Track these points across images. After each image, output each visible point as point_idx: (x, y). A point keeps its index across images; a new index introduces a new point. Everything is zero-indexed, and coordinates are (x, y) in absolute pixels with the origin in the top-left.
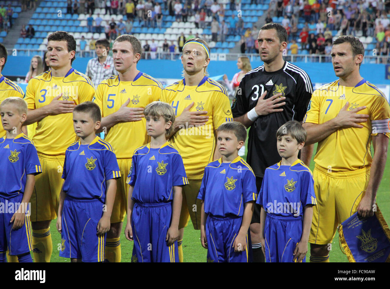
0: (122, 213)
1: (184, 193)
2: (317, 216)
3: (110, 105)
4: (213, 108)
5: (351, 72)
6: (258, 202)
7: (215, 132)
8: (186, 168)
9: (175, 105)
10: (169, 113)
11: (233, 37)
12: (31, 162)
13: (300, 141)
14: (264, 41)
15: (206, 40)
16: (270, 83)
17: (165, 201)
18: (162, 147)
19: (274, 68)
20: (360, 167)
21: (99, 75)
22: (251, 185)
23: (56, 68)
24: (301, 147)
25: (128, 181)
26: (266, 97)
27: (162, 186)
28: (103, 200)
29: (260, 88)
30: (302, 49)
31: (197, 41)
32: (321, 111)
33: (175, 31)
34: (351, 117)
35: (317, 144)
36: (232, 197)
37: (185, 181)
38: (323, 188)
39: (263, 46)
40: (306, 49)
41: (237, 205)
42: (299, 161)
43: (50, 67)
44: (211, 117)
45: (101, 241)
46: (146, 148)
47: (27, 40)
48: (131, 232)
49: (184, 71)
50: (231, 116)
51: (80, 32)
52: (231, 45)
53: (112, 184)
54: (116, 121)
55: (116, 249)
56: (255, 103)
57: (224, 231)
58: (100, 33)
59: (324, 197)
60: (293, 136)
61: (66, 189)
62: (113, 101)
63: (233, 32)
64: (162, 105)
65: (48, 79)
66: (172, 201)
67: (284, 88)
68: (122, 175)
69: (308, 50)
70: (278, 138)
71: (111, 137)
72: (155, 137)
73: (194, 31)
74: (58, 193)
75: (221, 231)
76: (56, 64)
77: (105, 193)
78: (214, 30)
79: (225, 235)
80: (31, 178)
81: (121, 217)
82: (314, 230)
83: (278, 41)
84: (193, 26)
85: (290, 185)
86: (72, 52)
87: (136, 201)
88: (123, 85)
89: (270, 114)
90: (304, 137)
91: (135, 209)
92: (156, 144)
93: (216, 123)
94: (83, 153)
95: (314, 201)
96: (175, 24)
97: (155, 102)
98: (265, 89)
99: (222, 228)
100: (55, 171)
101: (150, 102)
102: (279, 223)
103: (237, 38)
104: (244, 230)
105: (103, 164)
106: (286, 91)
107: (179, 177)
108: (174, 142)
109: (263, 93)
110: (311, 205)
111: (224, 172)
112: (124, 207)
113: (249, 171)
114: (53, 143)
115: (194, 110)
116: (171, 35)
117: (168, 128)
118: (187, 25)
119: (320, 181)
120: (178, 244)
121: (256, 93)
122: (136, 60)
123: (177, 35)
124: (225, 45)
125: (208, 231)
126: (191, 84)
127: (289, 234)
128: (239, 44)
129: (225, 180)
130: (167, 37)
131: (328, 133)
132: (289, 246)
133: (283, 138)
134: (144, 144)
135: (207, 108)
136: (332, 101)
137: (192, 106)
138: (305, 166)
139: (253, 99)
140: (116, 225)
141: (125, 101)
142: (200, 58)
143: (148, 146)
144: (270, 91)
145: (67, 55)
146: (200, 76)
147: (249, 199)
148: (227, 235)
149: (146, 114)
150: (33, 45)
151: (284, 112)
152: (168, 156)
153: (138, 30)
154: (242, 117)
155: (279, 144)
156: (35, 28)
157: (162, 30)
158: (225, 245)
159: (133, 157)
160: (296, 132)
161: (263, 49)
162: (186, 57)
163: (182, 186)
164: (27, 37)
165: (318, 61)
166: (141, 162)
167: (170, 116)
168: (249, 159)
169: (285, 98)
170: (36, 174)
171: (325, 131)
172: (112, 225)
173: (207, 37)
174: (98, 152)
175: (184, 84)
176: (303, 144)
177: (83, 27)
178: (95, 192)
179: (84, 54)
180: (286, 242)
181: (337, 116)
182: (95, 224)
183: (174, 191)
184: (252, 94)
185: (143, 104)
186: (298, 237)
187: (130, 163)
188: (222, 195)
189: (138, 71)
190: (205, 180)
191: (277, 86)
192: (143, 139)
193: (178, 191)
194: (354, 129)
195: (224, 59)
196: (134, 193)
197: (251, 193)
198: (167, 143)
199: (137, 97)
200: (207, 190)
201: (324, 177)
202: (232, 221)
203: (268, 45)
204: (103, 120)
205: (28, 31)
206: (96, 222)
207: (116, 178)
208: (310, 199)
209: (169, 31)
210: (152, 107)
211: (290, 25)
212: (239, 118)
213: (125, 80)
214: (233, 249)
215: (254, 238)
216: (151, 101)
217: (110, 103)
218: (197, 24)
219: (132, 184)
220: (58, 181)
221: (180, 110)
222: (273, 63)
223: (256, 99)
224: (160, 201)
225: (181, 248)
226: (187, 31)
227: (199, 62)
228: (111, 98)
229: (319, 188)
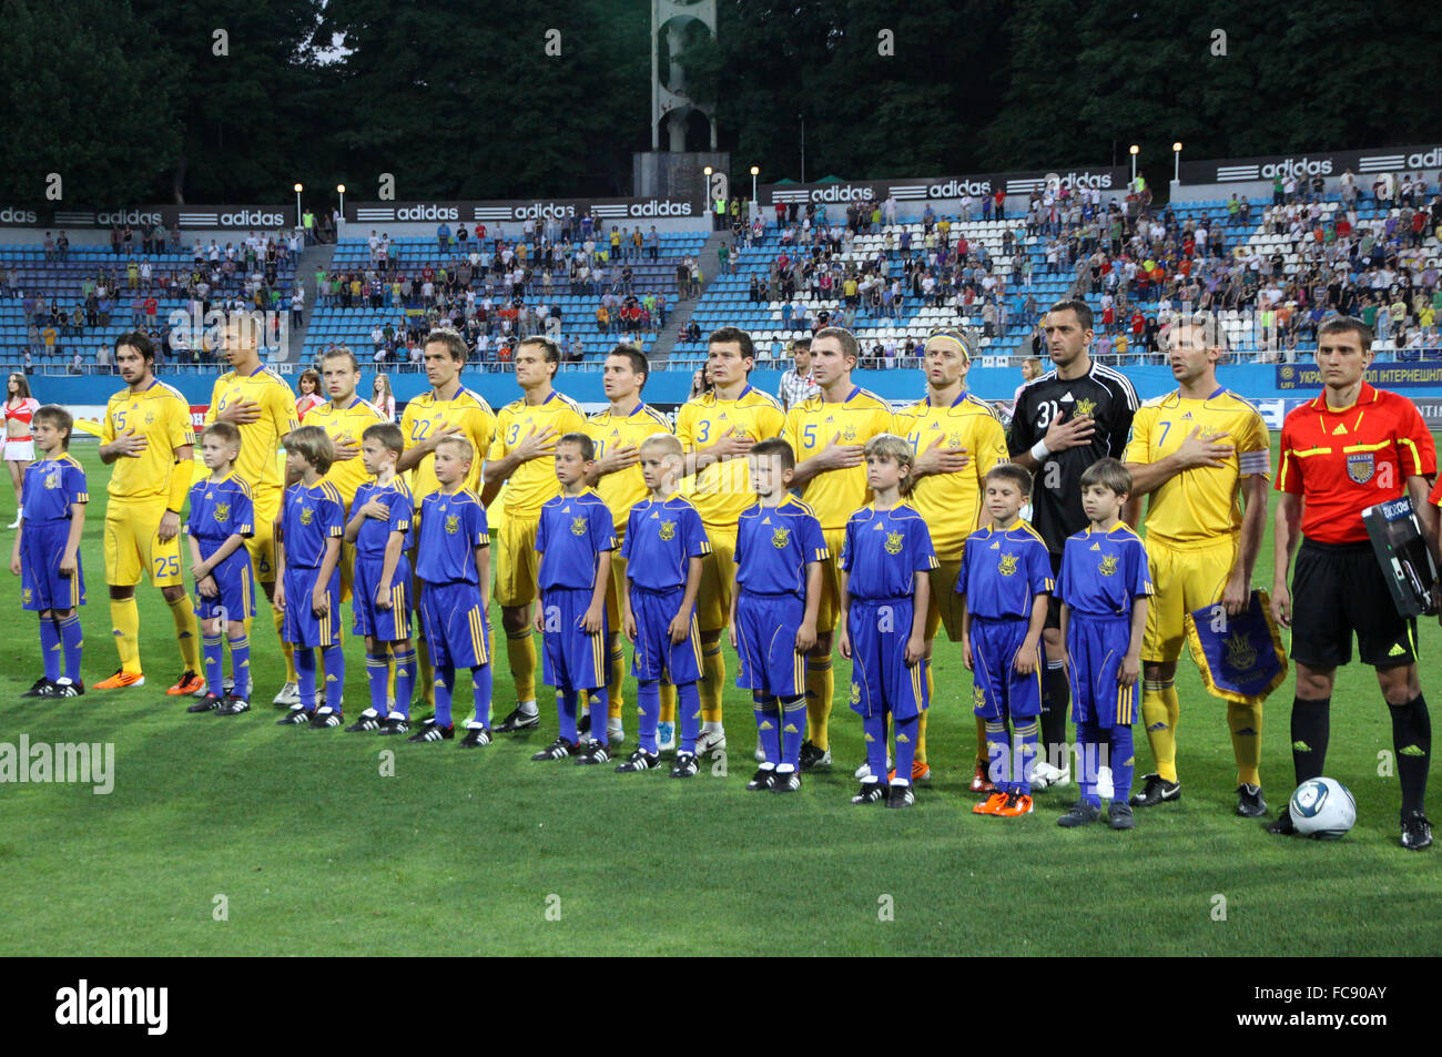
0: (834, 615)
1: (931, 582)
2: (1153, 615)
3: (810, 443)
4: (977, 442)
5: (1200, 374)
6: (1055, 594)
7: (982, 483)
8: (934, 542)
9: (913, 439)
10: (905, 452)
11: (1018, 328)
12: (693, 537)
13: (1119, 492)
14: (1056, 330)
15: (975, 334)
16: (1068, 398)
17: (901, 595)
18: (894, 508)
19: (1075, 373)
20: (1223, 531)
21: (799, 396)
22: (1042, 566)
23: (725, 385)
24: (1122, 501)
25: (841, 564)
26: (1061, 422)
27: (895, 573)
28: (802, 596)
29: (1051, 407)
30: (1135, 344)
31: (948, 334)
32: (1152, 443)
33: (924, 322)
34: (1205, 450)
35: (1147, 496)
36: (1010, 585)
37: (934, 563)
38: (1161, 570)
39: (1054, 339)
40: (1141, 343)
41: (1020, 599)
42: (1121, 524)
43: (713, 385)
44: (973, 457)
45: (799, 662)
46: (867, 510)
47: (689, 347)
48: (848, 646)
49: (928, 384)
50: (1007, 455)
51: (773, 331)
52: (1017, 342)
53: (815, 570)
54: (820, 468)
55: (825, 675)
56: (1044, 432)
57: (1001, 642)
58: (803, 330)
59: (1162, 585)
60: (1107, 485)
61: (742, 578)
62: (813, 436)
63: (1019, 321)
64: (894, 439)
65: (711, 404)
66: (912, 596)
67: (1092, 406)
68: (832, 556)
69: (1145, 345)
70: (1083, 489)
71: (812, 495)
72: (882, 490)
73: (955, 322)
74: (732, 584)
75: (996, 643)
76: (723, 379)
77: (805, 584)
78: (988, 318)
79: (1001, 649)
80: (695, 564)
81: (833, 623)
82: (1149, 637)
83: (1078, 329)
84: (954, 313)
85: (1108, 564)
86: (748, 359)
87: (854, 597)
88: (829, 409)
89: (1069, 449)
90: (1126, 485)
91: (853, 611)
92: (884, 503)
93: (981, 467)
94: (767, 521)
95: (1149, 588)
96: (924, 312)
97: (882, 435)
98: (1060, 408)
99: (997, 635)
100: (724, 550)
101: (873, 435)
102: (1092, 626)
103: (1026, 330)
104: (1032, 638)
105: (799, 537)
106: (1094, 410)
107: (923, 557)
108: (912, 498)
109: (1057, 415)
110: (1144, 596)
111: (996, 546)
112: (836, 607)
113: (1036, 544)
114: (722, 506)
115: (945, 446)
116: (917, 328)
117: (903, 476)
118: (944, 311)
119: (1157, 557)
120: (925, 665)
121: (1045, 415)
122: (848, 367)
123: (927, 328)
124: (1006, 342)
125: (974, 643)
126: (940, 404)
127: (1109, 642)
128: (1030, 340)
129: (1000, 559)
130: (912, 332)
131: (1167, 476)
132: (1110, 663)
133: (1091, 488)
134: (865, 503)
135: (966, 443)
136: (1169, 424)
137: (941, 440)
138: (1131, 532)
139: (1040, 425)
140: (825, 636)
141: (832, 435)
142: (952, 362)
143: (872, 507)
144: (1068, 412)
145: (740, 365)
146: (953, 392)
147: (1038, 588)
148: (1004, 648)
149: (867, 454)
150: (698, 353)
151: (1092, 445)
152: (905, 522)
153: (864, 323)
154: (1023, 456)
155: (1085, 498)
156: (701, 327)
157: (903, 322)
158: (1002, 663)
159: (848, 525)
160: (1112, 478)
161: (1055, 343)
162: (930, 360)
163: (929, 571)
164: (688, 341)
165: (1161, 363)
166: (859, 534)
167: (906, 457)
168: (1037, 523)
169: (1093, 422)
170: (701, 556)
171: (1160, 474)
172: (819, 636)
173: (976, 329)
174: (792, 518)
175: (929, 404)
176: (1126, 496)
177: (777, 321)
178: (787, 583)
179: (778, 363)
180: (1103, 656)
181: (1181, 448)
182: (790, 638)
183: (915, 579)
184: (1039, 416)
185: (862, 439)
186: (1124, 647)
187: (842, 536)
188: (995, 584)
189: (854, 386)
190: (966, 561)
191: (1079, 403)
192: (863, 495)
193: (923, 578)
194: (1210, 469)
195: (1006, 365)
196: (850, 583)
197: (1042, 578)
198: (903, 502)
199: (851, 428)
200: (971, 577)
201: (1162, 549)
202: (1012, 625)
203: (1062, 337)
204: (798, 467)
205: (690, 331)
206: (792, 630)
207: (822, 561)
208: (1143, 586)
209: (914, 322)
210: (877, 442)
211: (1114, 305)
212: (1018, 458)
213: (832, 401)
214: (1015, 670)
215: (1052, 651)
216: (874, 433)
217: (809, 440)
218: (959, 309)
219: (848, 569)
220: (730, 567)
221: (922, 448)
222: (1070, 366)
223: (1045, 425)
224: (894, 595)
225: (930, 671)
226: (944, 322)
227: (952, 369)
228: (810, 431)
229: (1155, 569)
